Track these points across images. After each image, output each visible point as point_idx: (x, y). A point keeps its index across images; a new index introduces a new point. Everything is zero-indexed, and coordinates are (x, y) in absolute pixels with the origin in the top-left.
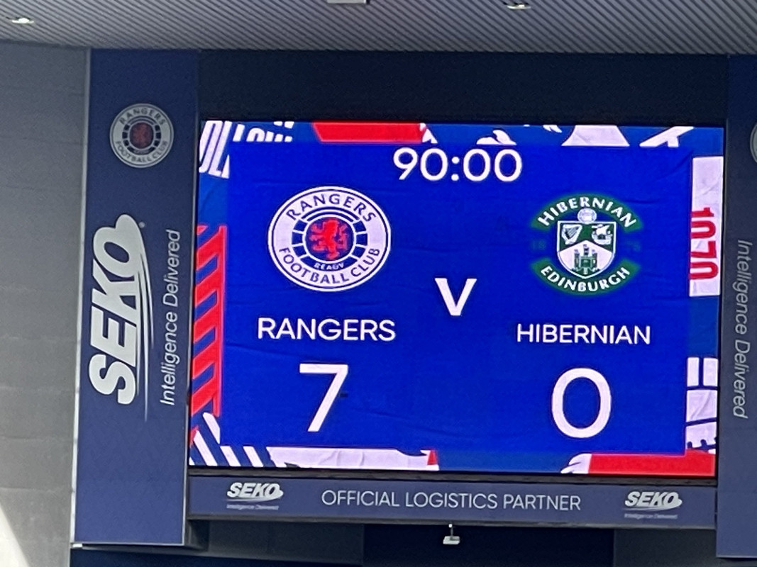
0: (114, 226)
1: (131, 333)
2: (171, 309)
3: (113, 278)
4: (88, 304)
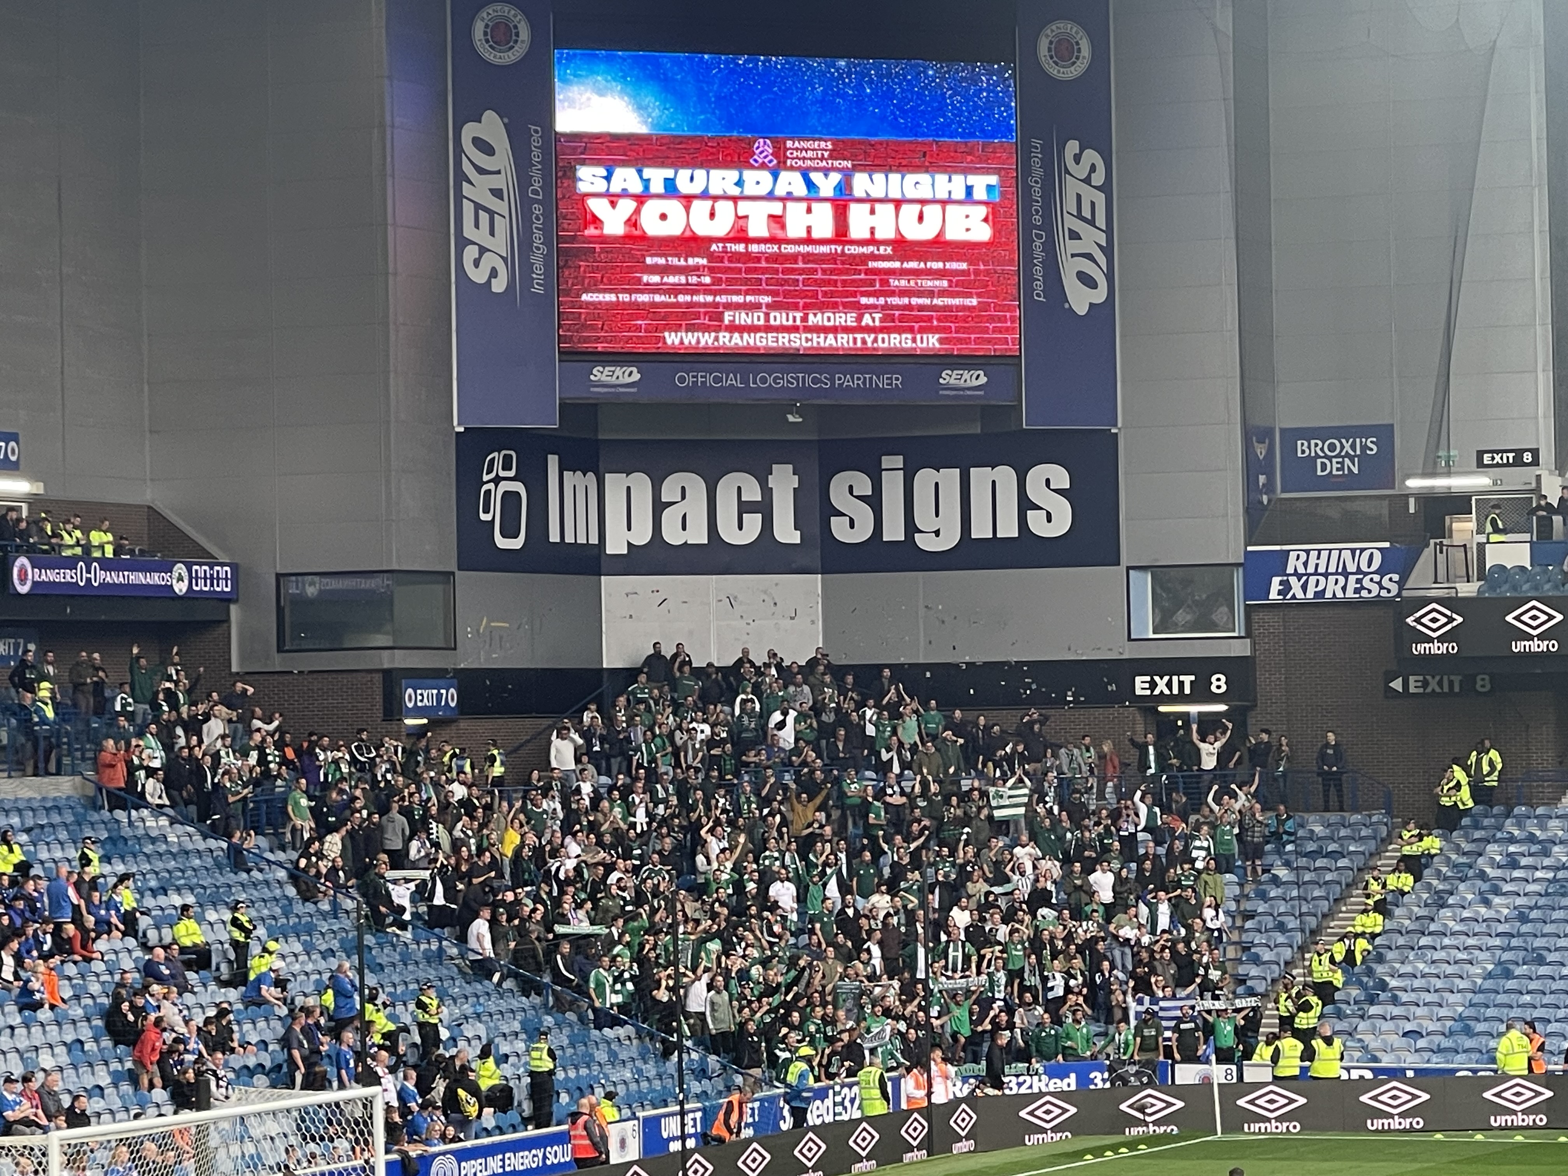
0: (480, 122)
1: (501, 225)
2: (537, 201)
3: (481, 171)
4: (460, 197)
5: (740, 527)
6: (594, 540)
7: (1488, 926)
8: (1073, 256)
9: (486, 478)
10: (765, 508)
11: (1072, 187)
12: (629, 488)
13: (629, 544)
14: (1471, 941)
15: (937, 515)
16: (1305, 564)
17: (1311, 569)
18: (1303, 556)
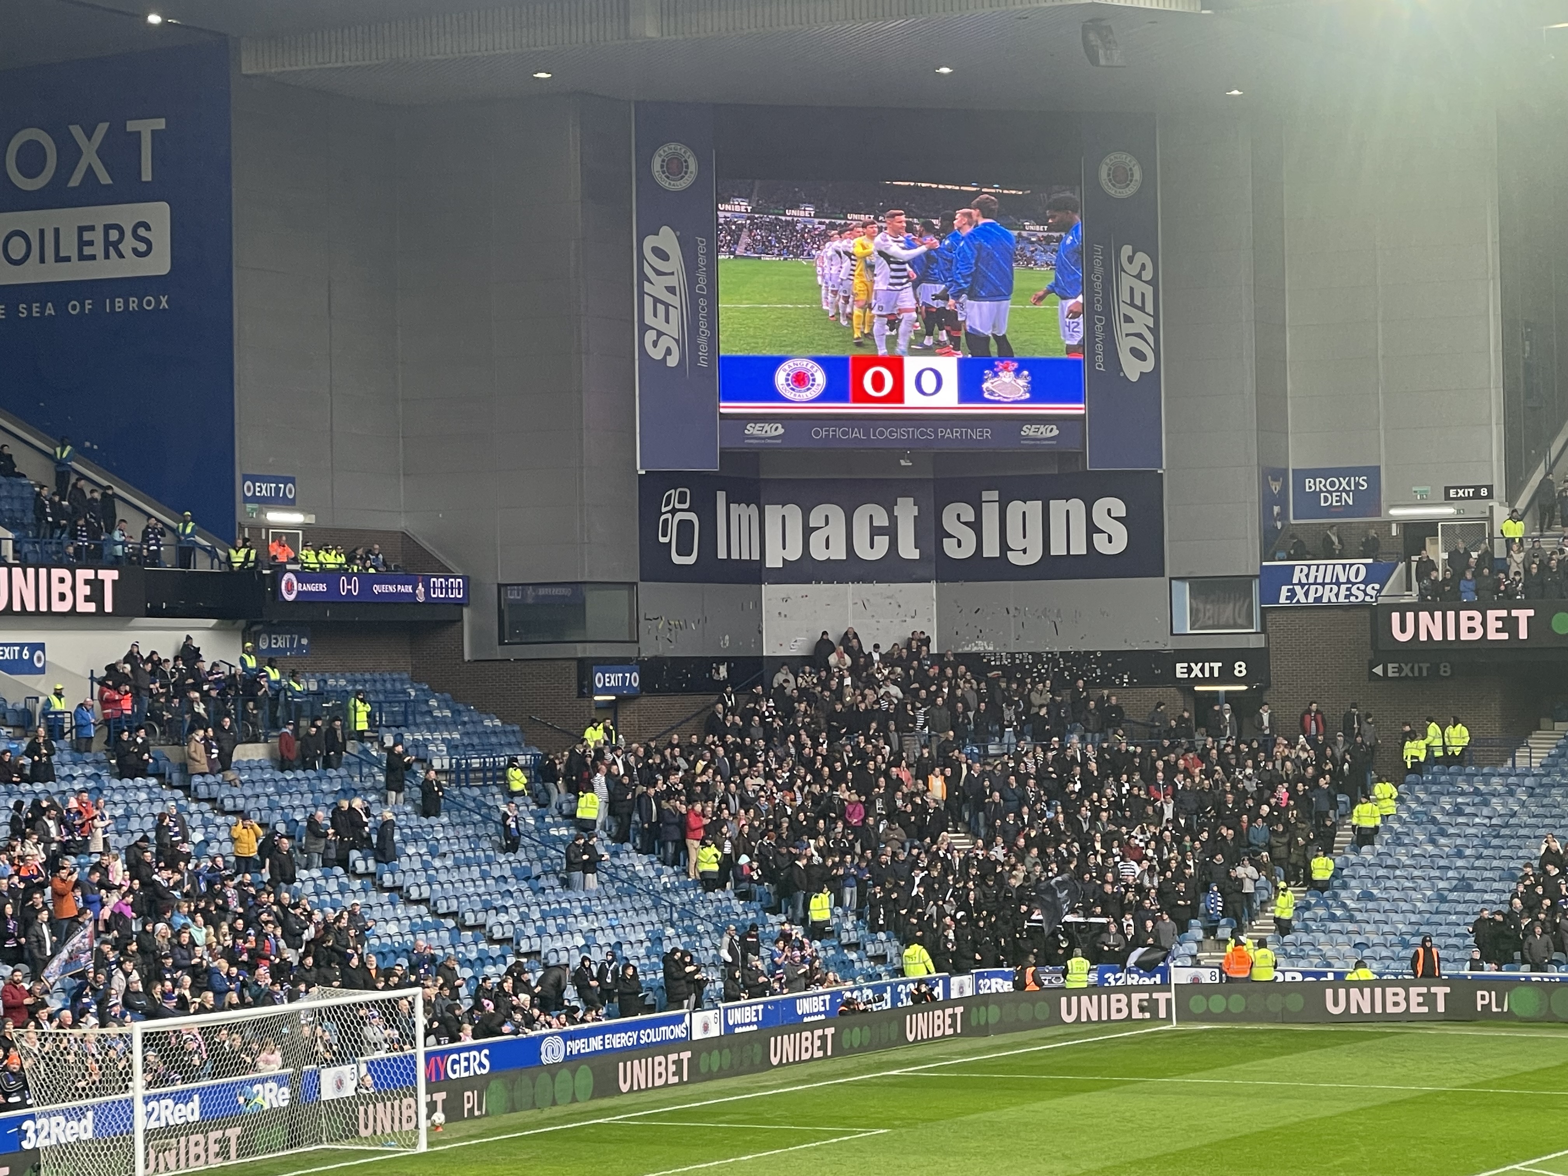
0: (658, 234)
1: (674, 314)
2: (702, 296)
3: (659, 273)
4: (642, 293)
5: (872, 547)
6: (756, 557)
7: (1432, 862)
8: (1127, 335)
9: (664, 510)
10: (891, 532)
11: (1126, 282)
12: (784, 517)
13: (784, 559)
14: (1416, 873)
15: (1024, 537)
16: (1307, 576)
17: (1311, 580)
18: (1306, 569)
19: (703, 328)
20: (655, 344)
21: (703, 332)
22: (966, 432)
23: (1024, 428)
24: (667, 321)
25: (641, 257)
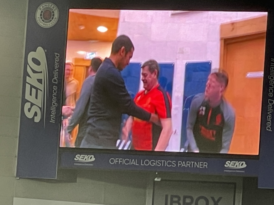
19: (54, 102)
20: (29, 110)
21: (54, 104)
22: (194, 164)
23: (227, 163)
24: (36, 98)
25: (26, 63)
